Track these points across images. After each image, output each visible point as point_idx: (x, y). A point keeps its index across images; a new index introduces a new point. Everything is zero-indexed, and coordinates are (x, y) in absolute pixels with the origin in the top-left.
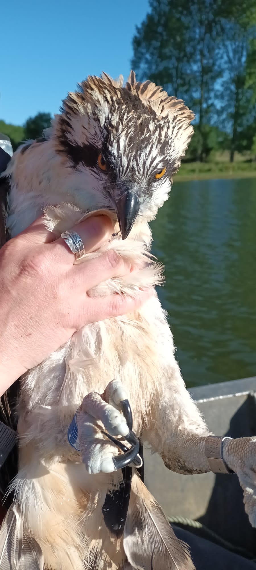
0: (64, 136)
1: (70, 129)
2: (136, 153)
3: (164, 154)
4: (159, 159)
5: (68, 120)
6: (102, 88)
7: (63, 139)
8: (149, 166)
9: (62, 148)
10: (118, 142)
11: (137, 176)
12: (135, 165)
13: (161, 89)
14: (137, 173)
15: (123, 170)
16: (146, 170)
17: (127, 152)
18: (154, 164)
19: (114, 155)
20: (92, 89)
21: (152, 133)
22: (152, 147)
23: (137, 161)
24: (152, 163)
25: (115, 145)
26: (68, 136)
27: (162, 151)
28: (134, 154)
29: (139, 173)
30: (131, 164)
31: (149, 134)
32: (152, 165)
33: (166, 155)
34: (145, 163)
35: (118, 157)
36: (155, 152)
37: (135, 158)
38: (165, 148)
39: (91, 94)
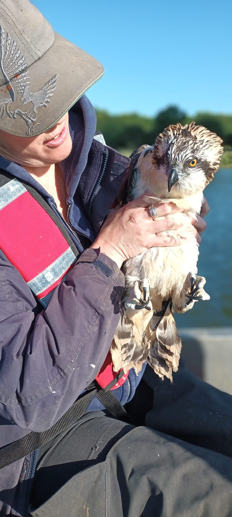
0: (155, 155)
1: (158, 150)
2: (179, 152)
3: (194, 154)
4: (190, 155)
5: (157, 146)
6: (174, 129)
7: (155, 156)
8: (184, 158)
9: (155, 161)
10: (172, 149)
11: (178, 162)
12: (177, 158)
13: (206, 129)
14: (178, 161)
15: (172, 160)
16: (182, 159)
17: (175, 152)
18: (187, 157)
19: (169, 154)
20: (170, 131)
21: (189, 145)
22: (187, 150)
23: (179, 155)
24: (185, 156)
25: (171, 150)
26: (157, 154)
27: (193, 152)
28: (178, 153)
29: (179, 161)
30: (176, 157)
31: (188, 145)
32: (186, 157)
33: (195, 154)
34: (182, 156)
35: (171, 154)
36: (188, 152)
37: (178, 155)
38: (196, 151)
39: (168, 133)
